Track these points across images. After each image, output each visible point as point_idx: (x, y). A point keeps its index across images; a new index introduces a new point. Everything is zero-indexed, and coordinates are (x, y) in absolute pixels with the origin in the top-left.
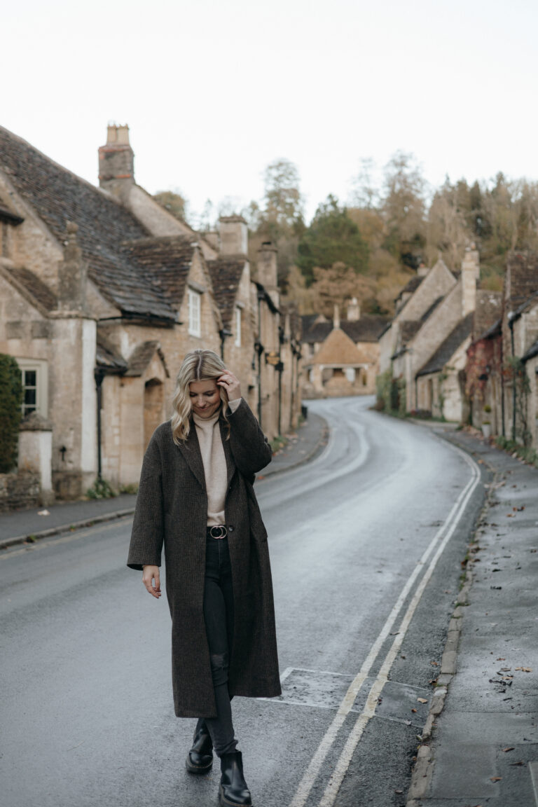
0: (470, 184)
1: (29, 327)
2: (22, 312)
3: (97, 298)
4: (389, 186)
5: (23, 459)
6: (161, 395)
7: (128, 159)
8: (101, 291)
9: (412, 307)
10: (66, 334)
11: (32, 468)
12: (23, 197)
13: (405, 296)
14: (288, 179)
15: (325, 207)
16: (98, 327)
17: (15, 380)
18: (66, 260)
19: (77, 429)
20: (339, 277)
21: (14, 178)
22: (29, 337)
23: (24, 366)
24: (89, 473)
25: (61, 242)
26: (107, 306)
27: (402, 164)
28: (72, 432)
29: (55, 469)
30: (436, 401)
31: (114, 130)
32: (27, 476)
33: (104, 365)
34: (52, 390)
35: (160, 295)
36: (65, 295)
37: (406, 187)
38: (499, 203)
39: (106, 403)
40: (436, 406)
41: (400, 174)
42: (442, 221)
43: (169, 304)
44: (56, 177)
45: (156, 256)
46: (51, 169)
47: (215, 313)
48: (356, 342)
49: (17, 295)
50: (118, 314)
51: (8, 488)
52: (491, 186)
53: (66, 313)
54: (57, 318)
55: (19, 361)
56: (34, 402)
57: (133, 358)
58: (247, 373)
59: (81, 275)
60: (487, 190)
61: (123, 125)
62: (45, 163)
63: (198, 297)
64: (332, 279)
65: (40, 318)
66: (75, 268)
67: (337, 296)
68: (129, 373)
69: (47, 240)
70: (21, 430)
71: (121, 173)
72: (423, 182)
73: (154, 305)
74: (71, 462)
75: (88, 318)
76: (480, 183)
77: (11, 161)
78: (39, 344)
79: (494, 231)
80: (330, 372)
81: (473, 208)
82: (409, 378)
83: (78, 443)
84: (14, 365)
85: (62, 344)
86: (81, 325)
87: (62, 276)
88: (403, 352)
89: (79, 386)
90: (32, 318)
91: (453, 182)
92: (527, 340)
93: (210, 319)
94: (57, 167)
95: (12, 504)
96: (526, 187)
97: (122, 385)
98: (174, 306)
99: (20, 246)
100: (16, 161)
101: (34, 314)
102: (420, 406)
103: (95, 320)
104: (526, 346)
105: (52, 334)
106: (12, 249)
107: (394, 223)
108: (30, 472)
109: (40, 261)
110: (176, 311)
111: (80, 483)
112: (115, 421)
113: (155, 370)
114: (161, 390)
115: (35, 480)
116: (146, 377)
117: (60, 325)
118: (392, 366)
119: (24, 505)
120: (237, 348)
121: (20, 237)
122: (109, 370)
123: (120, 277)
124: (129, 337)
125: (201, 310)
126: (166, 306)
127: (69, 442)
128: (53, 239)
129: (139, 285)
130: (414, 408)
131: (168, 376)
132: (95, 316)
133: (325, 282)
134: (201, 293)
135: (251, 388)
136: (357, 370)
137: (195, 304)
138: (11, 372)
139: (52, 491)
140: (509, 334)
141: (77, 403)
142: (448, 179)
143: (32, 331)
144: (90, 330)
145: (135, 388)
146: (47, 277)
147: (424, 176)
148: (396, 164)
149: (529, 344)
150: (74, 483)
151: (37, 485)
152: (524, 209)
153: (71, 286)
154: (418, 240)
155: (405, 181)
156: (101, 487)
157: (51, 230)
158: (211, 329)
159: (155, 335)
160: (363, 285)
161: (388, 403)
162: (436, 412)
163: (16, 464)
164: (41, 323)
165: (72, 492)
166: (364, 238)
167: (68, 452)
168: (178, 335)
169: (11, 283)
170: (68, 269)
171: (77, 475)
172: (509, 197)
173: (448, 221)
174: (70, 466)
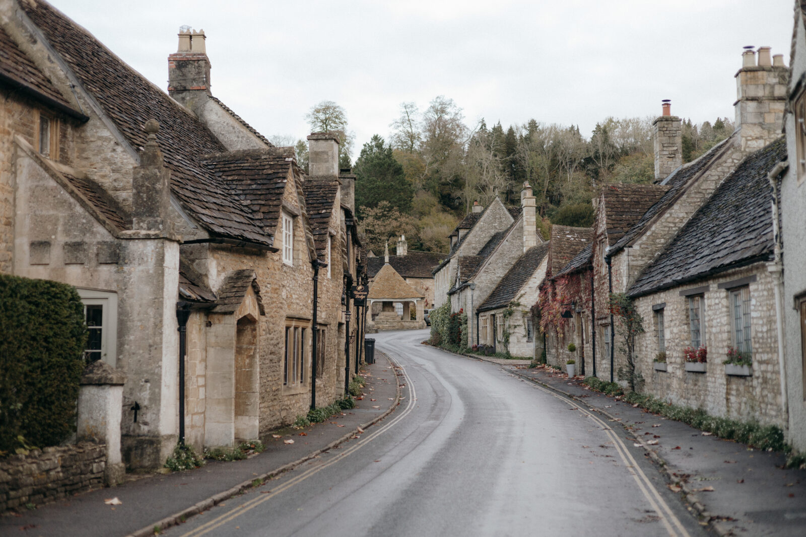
0: (505, 130)
1: (94, 250)
2: (84, 231)
3: (179, 216)
4: (430, 131)
5: (85, 421)
6: (254, 337)
7: (204, 70)
8: (184, 208)
9: (469, 244)
10: (142, 260)
11: (96, 434)
12: (88, 91)
13: (462, 233)
14: (335, 122)
15: (371, 148)
16: (182, 252)
17: (75, 318)
18: (143, 166)
19: (155, 380)
20: (384, 215)
21: (77, 69)
22: (94, 263)
23: (87, 299)
24: (169, 437)
25: (135, 147)
26: (192, 225)
27: (443, 111)
28: (149, 385)
29: (124, 432)
30: (500, 336)
31: (188, 37)
32: (89, 447)
33: (188, 299)
34: (122, 330)
35: (250, 216)
36: (142, 209)
37: (445, 132)
38: (532, 150)
39: (189, 348)
40: (499, 342)
41: (440, 119)
42: (480, 164)
43: (261, 227)
44: (126, 77)
45: (243, 172)
46: (119, 68)
47: (309, 240)
48: (405, 278)
49: (79, 209)
50: (205, 235)
51: (62, 466)
52: (525, 133)
53: (143, 232)
54: (130, 239)
55: (81, 294)
56: (99, 346)
57: (222, 290)
58: (337, 309)
59: (163, 185)
60: (521, 136)
61: (198, 31)
62: (113, 61)
63: (290, 219)
64: (377, 218)
65: (109, 238)
66: (155, 174)
67: (382, 234)
68: (218, 309)
69: (117, 144)
70: (83, 385)
71: (195, 86)
72: (461, 128)
73: (245, 227)
74: (146, 424)
75: (171, 240)
76: (515, 130)
77: (72, 51)
78: (106, 272)
79: (528, 175)
80: (380, 306)
81: (508, 154)
82: (469, 313)
83: (156, 399)
84: (75, 298)
85: (136, 272)
86: (163, 248)
87: (138, 186)
88: (463, 288)
89: (158, 325)
90: (99, 238)
91: (489, 128)
92: (629, 276)
93: (303, 246)
94: (125, 68)
95: (68, 488)
96: (556, 134)
97: (209, 324)
98: (267, 230)
99: (83, 150)
100: (78, 52)
101: (101, 233)
102: (482, 342)
103: (179, 242)
104: (628, 283)
105: (124, 259)
106: (73, 155)
107: (435, 166)
108: (93, 441)
109: (107, 170)
110: (270, 236)
111: (157, 451)
112: (199, 369)
113: (249, 306)
114: (255, 330)
115: (100, 451)
116: (238, 315)
117: (135, 247)
118: (449, 300)
119: (85, 487)
120: (328, 280)
121: (83, 140)
122: (196, 305)
123: (206, 193)
124: (218, 264)
125: (294, 235)
126: (258, 229)
127: (144, 397)
128: (125, 143)
129: (227, 203)
130: (475, 343)
131: (262, 313)
132: (178, 237)
133: (370, 220)
134: (294, 216)
135: (340, 324)
136: (406, 305)
137: (287, 228)
138: (70, 307)
139: (122, 465)
140: (604, 270)
141: (155, 348)
142: (484, 125)
143: (97, 255)
144: (173, 256)
145: (226, 327)
146: (116, 189)
147: (463, 122)
148: (436, 111)
149: (632, 280)
150: (149, 450)
151: (103, 459)
152: (555, 155)
153: (150, 198)
154: (458, 183)
155: (445, 126)
156: (184, 455)
157: (122, 132)
158: (304, 257)
159: (246, 263)
160: (407, 224)
161: (445, 338)
162: (499, 348)
163: (75, 429)
164: (110, 245)
165: (147, 462)
166: (408, 179)
167: (143, 410)
168: (270, 264)
169: (72, 193)
170: (145, 178)
171: (154, 441)
172: (542, 144)
173: (485, 164)
174: (145, 429)
